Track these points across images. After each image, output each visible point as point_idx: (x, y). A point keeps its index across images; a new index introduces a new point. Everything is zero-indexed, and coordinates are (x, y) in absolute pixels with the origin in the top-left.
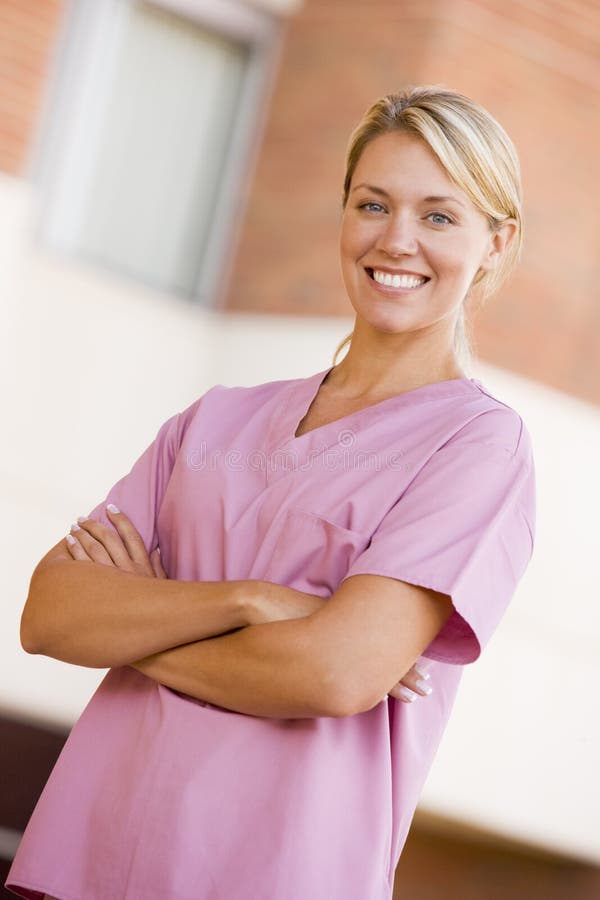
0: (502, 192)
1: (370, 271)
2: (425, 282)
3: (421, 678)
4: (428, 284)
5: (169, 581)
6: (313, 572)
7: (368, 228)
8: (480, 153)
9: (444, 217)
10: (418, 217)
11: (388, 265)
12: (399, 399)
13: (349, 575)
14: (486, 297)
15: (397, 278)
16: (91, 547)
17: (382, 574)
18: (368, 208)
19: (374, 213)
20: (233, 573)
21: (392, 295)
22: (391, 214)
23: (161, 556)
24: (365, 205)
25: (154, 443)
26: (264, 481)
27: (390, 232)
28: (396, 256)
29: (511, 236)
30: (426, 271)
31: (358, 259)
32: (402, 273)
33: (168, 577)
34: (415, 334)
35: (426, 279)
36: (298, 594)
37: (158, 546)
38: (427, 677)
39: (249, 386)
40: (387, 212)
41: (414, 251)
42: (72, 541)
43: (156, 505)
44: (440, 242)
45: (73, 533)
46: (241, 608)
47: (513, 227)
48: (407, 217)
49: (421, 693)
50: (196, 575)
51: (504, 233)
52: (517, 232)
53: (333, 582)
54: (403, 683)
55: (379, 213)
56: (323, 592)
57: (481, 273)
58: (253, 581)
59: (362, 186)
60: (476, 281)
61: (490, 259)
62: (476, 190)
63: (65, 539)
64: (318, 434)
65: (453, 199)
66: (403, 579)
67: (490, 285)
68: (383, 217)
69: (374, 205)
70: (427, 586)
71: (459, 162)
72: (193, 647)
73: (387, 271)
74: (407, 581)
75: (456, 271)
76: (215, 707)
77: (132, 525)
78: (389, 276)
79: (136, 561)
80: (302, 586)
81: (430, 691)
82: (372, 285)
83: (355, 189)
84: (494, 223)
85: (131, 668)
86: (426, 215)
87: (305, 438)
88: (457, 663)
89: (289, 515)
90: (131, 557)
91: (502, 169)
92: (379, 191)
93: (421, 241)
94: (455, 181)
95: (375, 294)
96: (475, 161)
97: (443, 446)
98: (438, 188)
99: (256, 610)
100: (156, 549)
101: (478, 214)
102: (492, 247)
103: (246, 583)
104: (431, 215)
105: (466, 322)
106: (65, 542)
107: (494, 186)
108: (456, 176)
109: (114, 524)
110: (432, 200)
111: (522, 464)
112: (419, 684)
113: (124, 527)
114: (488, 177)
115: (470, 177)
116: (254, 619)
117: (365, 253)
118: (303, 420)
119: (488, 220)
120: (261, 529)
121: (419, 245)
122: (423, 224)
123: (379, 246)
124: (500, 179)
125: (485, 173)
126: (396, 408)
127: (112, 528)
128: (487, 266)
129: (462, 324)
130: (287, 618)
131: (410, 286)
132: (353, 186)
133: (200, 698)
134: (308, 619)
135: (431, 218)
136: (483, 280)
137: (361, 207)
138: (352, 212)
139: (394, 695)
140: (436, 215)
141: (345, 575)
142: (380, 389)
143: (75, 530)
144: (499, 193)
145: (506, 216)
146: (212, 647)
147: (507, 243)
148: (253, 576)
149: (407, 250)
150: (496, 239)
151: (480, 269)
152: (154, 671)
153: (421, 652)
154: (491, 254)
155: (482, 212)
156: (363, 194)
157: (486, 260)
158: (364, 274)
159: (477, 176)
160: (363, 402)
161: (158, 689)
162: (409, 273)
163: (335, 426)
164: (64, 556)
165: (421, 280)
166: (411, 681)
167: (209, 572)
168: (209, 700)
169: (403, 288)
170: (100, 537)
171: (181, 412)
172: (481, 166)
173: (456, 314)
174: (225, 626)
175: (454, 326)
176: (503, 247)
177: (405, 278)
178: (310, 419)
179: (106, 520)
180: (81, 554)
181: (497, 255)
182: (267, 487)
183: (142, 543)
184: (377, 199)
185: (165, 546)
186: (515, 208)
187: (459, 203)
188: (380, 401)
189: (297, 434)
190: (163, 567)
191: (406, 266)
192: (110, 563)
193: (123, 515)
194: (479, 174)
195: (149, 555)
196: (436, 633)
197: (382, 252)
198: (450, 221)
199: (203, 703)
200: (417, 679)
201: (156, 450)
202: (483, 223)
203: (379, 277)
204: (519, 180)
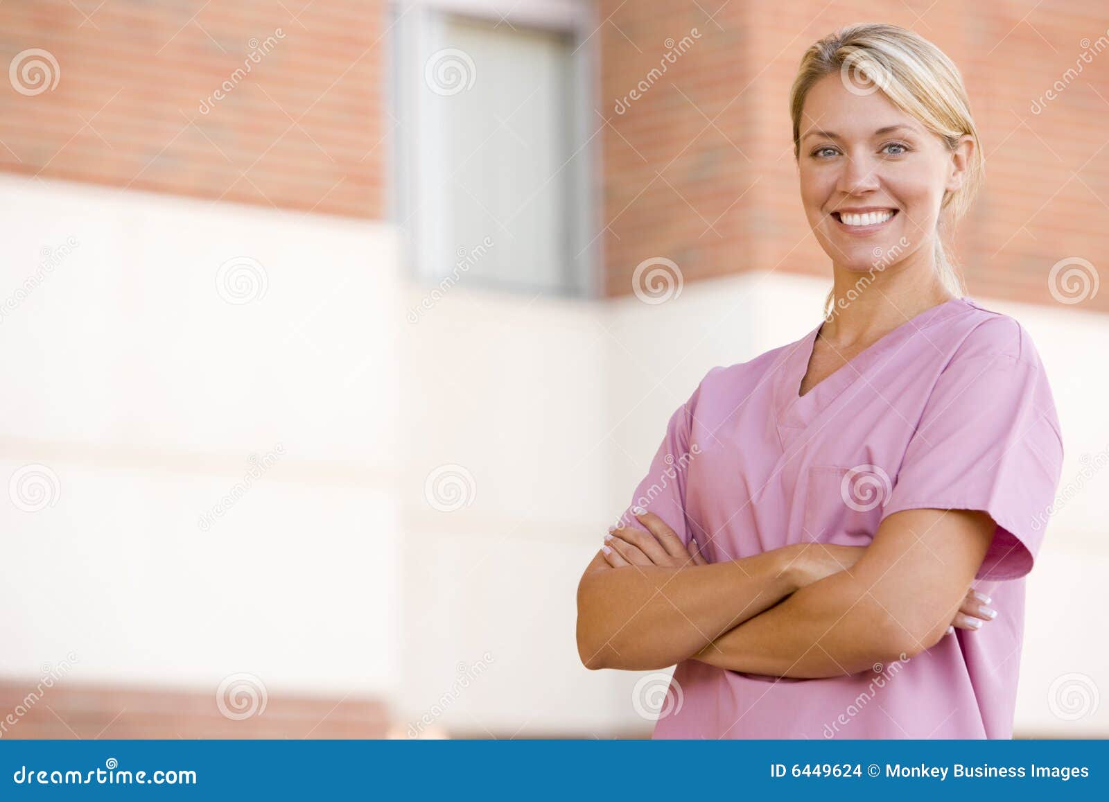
0: (951, 110)
1: (837, 215)
2: (894, 215)
3: (984, 604)
4: (898, 216)
5: (710, 565)
6: (849, 524)
7: (826, 174)
8: (920, 75)
9: (900, 146)
10: (874, 152)
11: (854, 205)
12: (894, 334)
13: (883, 518)
14: (958, 218)
15: (865, 216)
16: (627, 553)
17: (914, 506)
18: (821, 154)
19: (829, 158)
20: (770, 543)
21: (864, 235)
22: (846, 154)
23: (698, 546)
24: (818, 151)
25: (665, 439)
26: (778, 446)
27: (849, 173)
28: (859, 195)
29: (970, 153)
30: (894, 204)
31: (822, 206)
32: (869, 210)
33: (709, 562)
34: (896, 267)
35: (895, 212)
36: (839, 548)
37: (693, 537)
38: (989, 601)
39: (745, 362)
40: (841, 154)
41: (876, 185)
42: (608, 550)
43: (681, 497)
44: (903, 172)
45: (607, 543)
46: (786, 574)
47: (970, 143)
48: (862, 156)
49: (986, 618)
50: (735, 554)
51: (962, 151)
52: (975, 148)
53: (870, 527)
54: (963, 611)
55: (833, 157)
56: (864, 541)
57: (949, 195)
58: (794, 545)
59: (811, 133)
60: (945, 205)
61: (954, 179)
62: (926, 114)
63: (601, 550)
64: (822, 388)
65: (905, 127)
66: (936, 506)
67: (960, 206)
68: (837, 160)
69: (826, 150)
70: (962, 507)
71: (902, 89)
72: (749, 624)
73: (853, 211)
74: (942, 508)
75: (923, 197)
76: (785, 679)
77: (663, 522)
78: (856, 217)
79: (674, 555)
80: (842, 539)
81: (994, 614)
82: (841, 228)
83: (805, 138)
84: (950, 143)
85: (694, 660)
86: (880, 148)
87: (810, 396)
88: (1015, 577)
89: (811, 471)
90: (669, 554)
91: (948, 88)
92: (831, 135)
93: (880, 174)
94: (903, 109)
95: (846, 237)
96: (918, 85)
97: (946, 368)
98: (887, 119)
99: (800, 572)
100: (692, 540)
101: (932, 137)
102: (954, 167)
103: (787, 548)
104: (886, 147)
105: (945, 248)
106: (601, 553)
107: (942, 105)
108: (903, 104)
109: (645, 526)
110: (884, 131)
111: (1029, 367)
112: (982, 610)
113: (655, 526)
114: (934, 98)
115: (917, 101)
116: (802, 582)
117: (828, 199)
118: (805, 378)
119: (944, 141)
120: (787, 493)
121: (881, 180)
122: (881, 158)
123: (840, 188)
124: (946, 98)
125: (931, 95)
126: (891, 344)
127: (645, 529)
128: (951, 187)
129: (941, 250)
130: (833, 573)
131: (879, 222)
132: (801, 136)
133: (766, 673)
134: (853, 569)
135: (886, 151)
136: (953, 202)
137: (815, 154)
138: (807, 162)
139: (959, 625)
140: (891, 146)
141: (879, 519)
142: (875, 328)
143: (609, 540)
144: (948, 111)
145: (960, 133)
146: (768, 620)
147: (967, 160)
148: (791, 539)
149: (870, 187)
150: (956, 159)
151: (947, 192)
152: (717, 658)
153: (974, 576)
154: (954, 174)
155: (937, 134)
156: (814, 141)
157: (950, 181)
158: (831, 220)
159: (923, 99)
160: (860, 345)
161: (724, 677)
162: (876, 209)
163: (837, 377)
164: (603, 567)
165: (889, 213)
166: (973, 609)
167: (746, 548)
168: (777, 674)
169: (875, 225)
170: (635, 541)
171: (685, 402)
172: (925, 89)
173: (933, 240)
174: (775, 595)
175: (934, 251)
176: (965, 165)
177: (873, 215)
178: (810, 377)
179: (636, 523)
180: (619, 562)
181: (960, 174)
182: (783, 452)
183: (677, 537)
184: (829, 142)
185: (700, 536)
186: (967, 123)
187: (911, 128)
188: (876, 341)
189: (801, 394)
190: (702, 556)
191: (871, 202)
192: (649, 563)
193: (652, 515)
194: (925, 98)
195: (687, 547)
196: (984, 553)
197: (844, 193)
198: (906, 149)
199: (771, 678)
200: (978, 606)
201: (669, 443)
202: (940, 144)
203: (847, 219)
204: (965, 94)
